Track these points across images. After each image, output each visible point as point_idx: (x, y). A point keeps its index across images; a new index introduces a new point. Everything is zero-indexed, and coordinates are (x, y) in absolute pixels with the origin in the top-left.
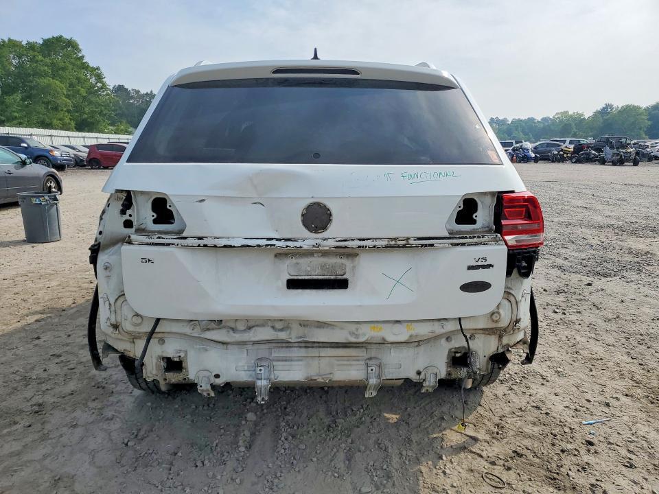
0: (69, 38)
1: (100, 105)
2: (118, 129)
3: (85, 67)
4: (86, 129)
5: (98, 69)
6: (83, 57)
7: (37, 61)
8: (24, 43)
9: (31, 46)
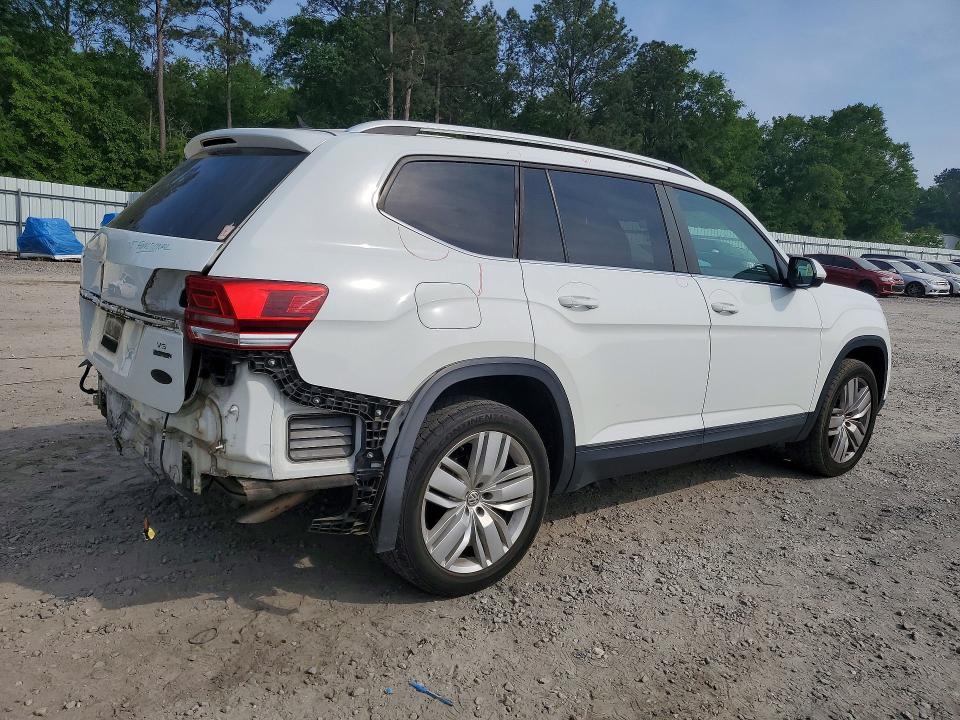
0: (870, 105)
1: (893, 200)
2: (917, 237)
3: (884, 143)
4: (863, 235)
5: (906, 146)
6: (885, 130)
7: (816, 142)
8: (806, 120)
9: (816, 123)
